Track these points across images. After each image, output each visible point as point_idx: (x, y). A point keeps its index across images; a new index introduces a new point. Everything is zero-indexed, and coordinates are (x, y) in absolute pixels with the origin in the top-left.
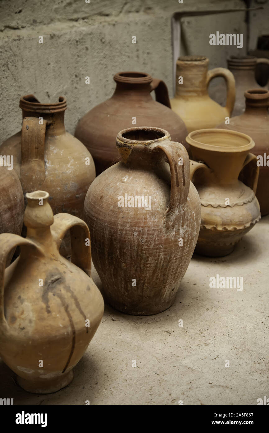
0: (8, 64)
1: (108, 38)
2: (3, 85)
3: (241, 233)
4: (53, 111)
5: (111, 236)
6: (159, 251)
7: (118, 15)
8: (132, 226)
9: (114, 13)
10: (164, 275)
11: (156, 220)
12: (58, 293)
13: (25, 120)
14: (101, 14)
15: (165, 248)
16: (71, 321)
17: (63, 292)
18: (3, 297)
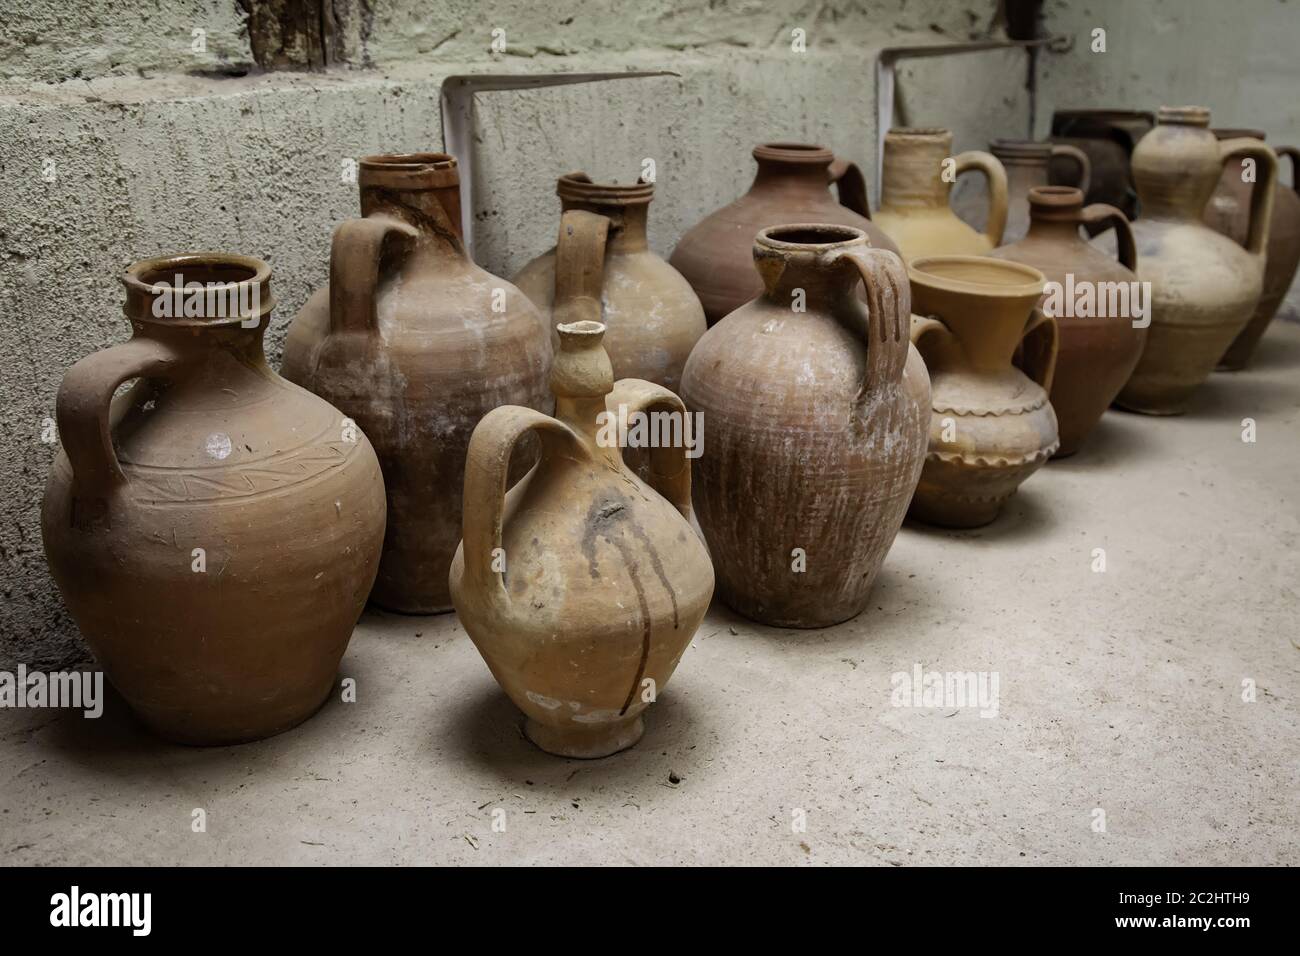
0: (540, 116)
1: (743, 86)
2: (526, 156)
3: (1015, 475)
4: (623, 201)
5: (736, 445)
6: (838, 483)
7: (766, 47)
8: (781, 425)
9: (758, 42)
10: (847, 538)
11: (834, 413)
12: (616, 539)
13: (566, 216)
14: (731, 42)
15: (851, 476)
16: (641, 597)
17: (628, 536)
18: (501, 536)
